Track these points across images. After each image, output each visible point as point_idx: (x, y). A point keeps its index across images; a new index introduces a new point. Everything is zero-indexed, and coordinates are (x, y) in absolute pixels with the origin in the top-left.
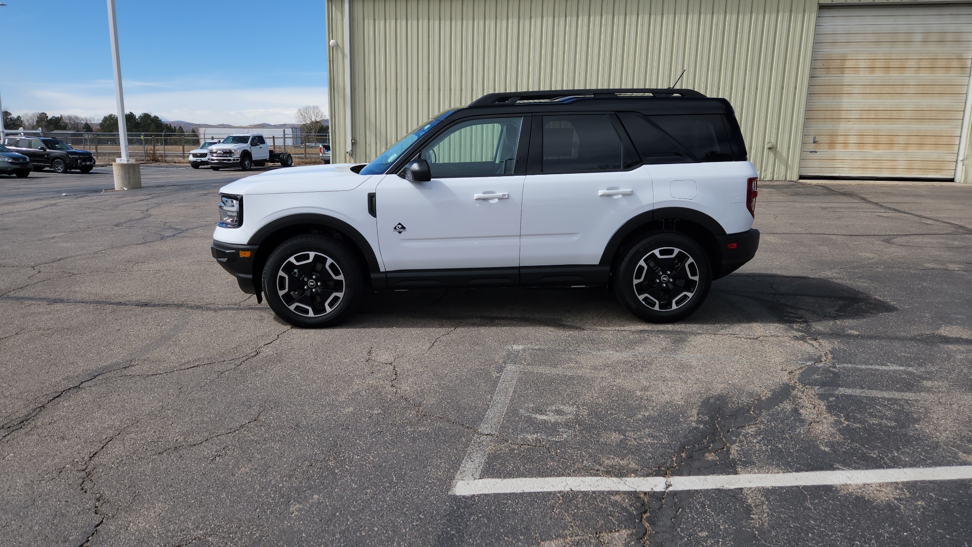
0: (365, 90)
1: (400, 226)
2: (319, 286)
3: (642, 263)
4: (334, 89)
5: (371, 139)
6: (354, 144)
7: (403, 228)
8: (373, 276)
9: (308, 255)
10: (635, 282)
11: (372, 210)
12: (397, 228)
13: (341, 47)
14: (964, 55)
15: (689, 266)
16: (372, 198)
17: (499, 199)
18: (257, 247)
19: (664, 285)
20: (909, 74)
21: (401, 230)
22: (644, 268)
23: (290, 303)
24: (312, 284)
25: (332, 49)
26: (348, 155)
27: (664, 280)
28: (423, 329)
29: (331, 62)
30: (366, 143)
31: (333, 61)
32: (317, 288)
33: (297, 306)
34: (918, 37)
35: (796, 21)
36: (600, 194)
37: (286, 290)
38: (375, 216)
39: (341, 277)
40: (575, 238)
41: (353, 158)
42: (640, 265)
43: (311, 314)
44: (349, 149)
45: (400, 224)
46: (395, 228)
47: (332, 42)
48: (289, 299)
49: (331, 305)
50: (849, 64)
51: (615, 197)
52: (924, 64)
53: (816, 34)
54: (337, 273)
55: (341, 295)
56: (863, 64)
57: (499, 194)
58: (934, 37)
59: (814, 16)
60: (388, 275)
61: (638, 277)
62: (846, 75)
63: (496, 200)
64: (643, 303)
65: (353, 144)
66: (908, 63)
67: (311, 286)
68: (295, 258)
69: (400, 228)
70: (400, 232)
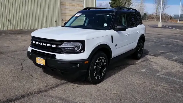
9: (101, 58)
23: (96, 76)
37: (96, 72)
38: (113, 42)
39: (106, 64)
40: (134, 43)
43: (100, 78)
49: (103, 73)
55: (105, 69)
56: (68, 4)
57: (129, 33)
62: (66, 6)
66: (75, 5)
68: (98, 60)
69: (116, 45)
70: (116, 47)
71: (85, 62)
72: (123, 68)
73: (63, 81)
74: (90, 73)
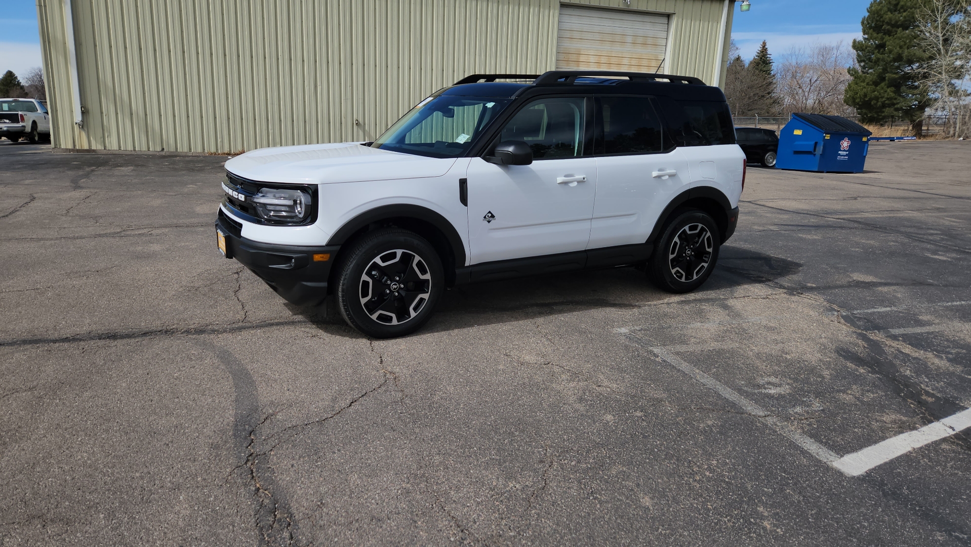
0: (95, 46)
1: (490, 215)
2: (402, 289)
3: (676, 239)
4: (49, 42)
5: (108, 107)
6: (85, 112)
7: (493, 216)
8: (457, 271)
9: (396, 253)
10: (671, 257)
11: (464, 199)
12: (487, 217)
14: (659, 57)
15: (707, 238)
16: (463, 183)
17: (577, 182)
18: (337, 247)
19: (689, 258)
21: (491, 219)
23: (372, 312)
24: (395, 287)
26: (76, 128)
27: (688, 254)
28: (508, 323)
29: (42, 6)
30: (102, 113)
32: (400, 291)
33: (381, 314)
34: (629, 39)
35: (543, 15)
36: (653, 176)
37: (370, 297)
38: (466, 204)
39: (428, 276)
40: (633, 218)
41: (84, 130)
42: (675, 241)
43: (395, 321)
44: (78, 118)
45: (490, 212)
46: (485, 217)
48: (371, 307)
49: (415, 309)
50: (582, 58)
51: (663, 178)
53: (559, 30)
54: (424, 272)
55: (426, 296)
57: (579, 177)
58: (640, 40)
59: (557, 13)
60: (473, 269)
61: (673, 252)
62: (581, 68)
63: (575, 184)
64: (675, 276)
65: (83, 113)
67: (395, 289)
68: (381, 258)
69: (490, 217)
70: (489, 222)
71: (317, 258)
72: (551, 312)
73: (300, 318)
74: (340, 294)
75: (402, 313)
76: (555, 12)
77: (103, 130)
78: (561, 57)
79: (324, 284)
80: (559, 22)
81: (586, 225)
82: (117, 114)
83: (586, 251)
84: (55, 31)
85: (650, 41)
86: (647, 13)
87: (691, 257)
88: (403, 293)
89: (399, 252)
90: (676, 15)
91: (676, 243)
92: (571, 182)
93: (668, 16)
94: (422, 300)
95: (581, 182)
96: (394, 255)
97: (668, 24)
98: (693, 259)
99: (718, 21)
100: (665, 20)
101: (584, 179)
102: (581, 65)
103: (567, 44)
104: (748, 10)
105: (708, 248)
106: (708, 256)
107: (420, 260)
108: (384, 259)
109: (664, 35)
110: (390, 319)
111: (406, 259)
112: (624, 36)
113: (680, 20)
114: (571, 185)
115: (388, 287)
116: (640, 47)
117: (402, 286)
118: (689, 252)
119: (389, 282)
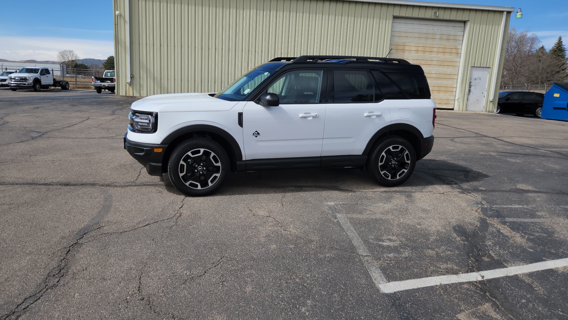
0: (139, 44)
1: (257, 133)
2: (204, 170)
3: (383, 154)
4: (118, 42)
5: (143, 75)
6: (132, 77)
7: (258, 134)
8: (238, 163)
9: (200, 150)
10: (380, 164)
11: (241, 123)
12: (255, 134)
13: (123, 16)
14: (458, 47)
15: (406, 155)
16: (240, 115)
17: (313, 117)
18: (167, 146)
19: (393, 166)
20: (434, 55)
21: (257, 135)
22: (384, 156)
23: (186, 181)
24: (201, 169)
25: (117, 17)
26: (127, 84)
27: (393, 163)
28: (268, 195)
29: (116, 25)
30: (140, 78)
31: (118, 24)
32: (203, 171)
33: (191, 183)
34: (438, 37)
35: (382, 24)
36: (365, 116)
37: (185, 173)
38: (242, 126)
39: (219, 164)
40: (352, 140)
41: (131, 86)
42: (383, 155)
43: (199, 188)
44: (129, 80)
45: (256, 131)
46: (254, 134)
47: (117, 12)
48: (185, 178)
49: (212, 182)
50: (407, 48)
51: (372, 117)
52: (441, 50)
53: (392, 31)
54: (217, 162)
55: (218, 175)
56: (413, 48)
57: (314, 114)
58: (445, 37)
59: (391, 22)
60: (247, 162)
61: (381, 162)
62: (405, 54)
63: (311, 118)
64: (383, 176)
65: (131, 77)
66: (434, 49)
67: (200, 170)
68: (191, 152)
70: (256, 137)
71: (156, 150)
75: (204, 184)
76: (390, 21)
77: (140, 86)
78: (393, 47)
79: (160, 165)
80: (392, 27)
81: (320, 142)
82: (147, 78)
83: (321, 157)
84: (121, 36)
85: (451, 38)
86: (450, 21)
87: (395, 165)
88: (205, 173)
89: (202, 150)
90: (469, 21)
91: (383, 156)
92: (309, 117)
93: (465, 22)
94: (216, 177)
95: (315, 117)
96: (199, 152)
97: (464, 27)
98: (396, 166)
99: (499, 25)
100: (462, 25)
101: (316, 115)
102: (405, 52)
103: (397, 40)
104: (521, 18)
105: (407, 160)
106: (407, 165)
107: (214, 155)
108: (193, 153)
109: (462, 33)
110: (197, 186)
111: (206, 154)
112: (434, 35)
113: (472, 25)
114: (309, 119)
115: (196, 168)
116: (445, 41)
117: (205, 168)
118: (394, 162)
119: (196, 166)
